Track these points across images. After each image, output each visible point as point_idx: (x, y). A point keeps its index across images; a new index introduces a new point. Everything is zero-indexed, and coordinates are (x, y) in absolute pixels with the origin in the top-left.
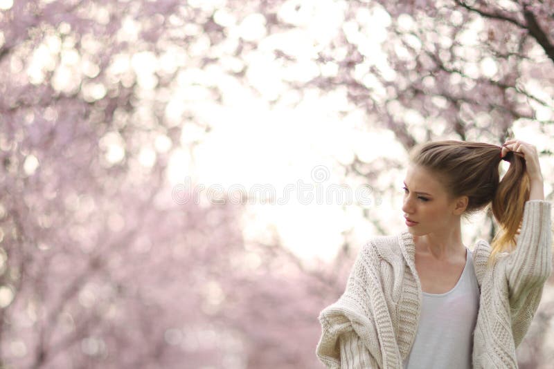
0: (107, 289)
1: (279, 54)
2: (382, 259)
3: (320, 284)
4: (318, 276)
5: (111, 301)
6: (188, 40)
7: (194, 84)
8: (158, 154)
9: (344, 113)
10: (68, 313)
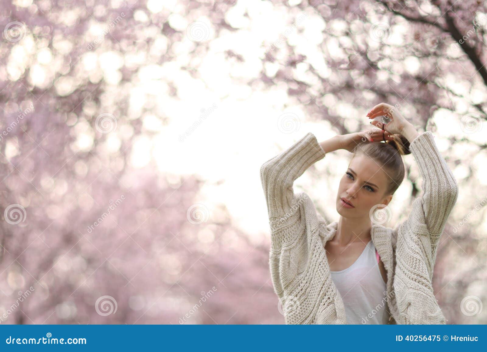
0: (78, 261)
1: (230, 54)
3: (265, 256)
4: (264, 249)
6: (149, 41)
8: (122, 141)
10: (44, 283)
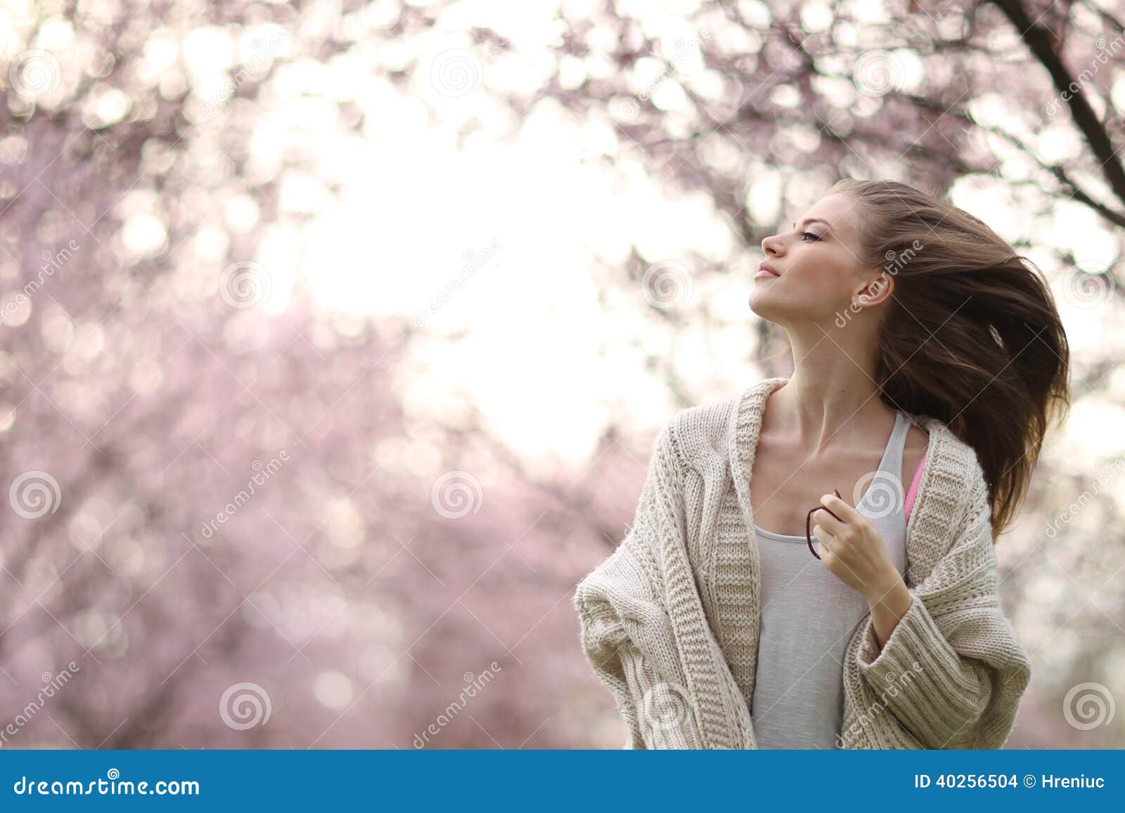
0: (128, 511)
1: (483, 35)
2: (686, 469)
3: (557, 506)
4: (556, 491)
5: (135, 533)
7: (305, 94)
8: (232, 236)
9: (609, 159)
10: (46, 557)
